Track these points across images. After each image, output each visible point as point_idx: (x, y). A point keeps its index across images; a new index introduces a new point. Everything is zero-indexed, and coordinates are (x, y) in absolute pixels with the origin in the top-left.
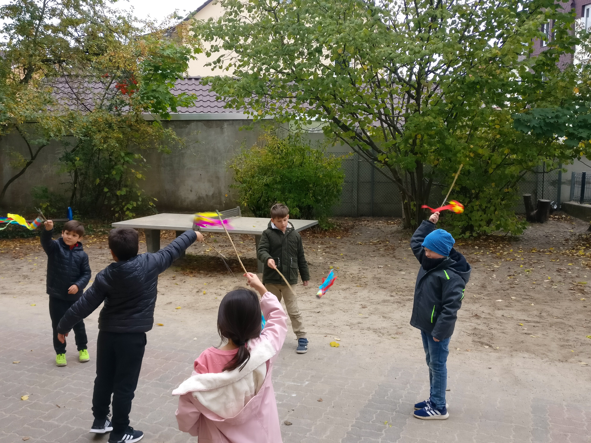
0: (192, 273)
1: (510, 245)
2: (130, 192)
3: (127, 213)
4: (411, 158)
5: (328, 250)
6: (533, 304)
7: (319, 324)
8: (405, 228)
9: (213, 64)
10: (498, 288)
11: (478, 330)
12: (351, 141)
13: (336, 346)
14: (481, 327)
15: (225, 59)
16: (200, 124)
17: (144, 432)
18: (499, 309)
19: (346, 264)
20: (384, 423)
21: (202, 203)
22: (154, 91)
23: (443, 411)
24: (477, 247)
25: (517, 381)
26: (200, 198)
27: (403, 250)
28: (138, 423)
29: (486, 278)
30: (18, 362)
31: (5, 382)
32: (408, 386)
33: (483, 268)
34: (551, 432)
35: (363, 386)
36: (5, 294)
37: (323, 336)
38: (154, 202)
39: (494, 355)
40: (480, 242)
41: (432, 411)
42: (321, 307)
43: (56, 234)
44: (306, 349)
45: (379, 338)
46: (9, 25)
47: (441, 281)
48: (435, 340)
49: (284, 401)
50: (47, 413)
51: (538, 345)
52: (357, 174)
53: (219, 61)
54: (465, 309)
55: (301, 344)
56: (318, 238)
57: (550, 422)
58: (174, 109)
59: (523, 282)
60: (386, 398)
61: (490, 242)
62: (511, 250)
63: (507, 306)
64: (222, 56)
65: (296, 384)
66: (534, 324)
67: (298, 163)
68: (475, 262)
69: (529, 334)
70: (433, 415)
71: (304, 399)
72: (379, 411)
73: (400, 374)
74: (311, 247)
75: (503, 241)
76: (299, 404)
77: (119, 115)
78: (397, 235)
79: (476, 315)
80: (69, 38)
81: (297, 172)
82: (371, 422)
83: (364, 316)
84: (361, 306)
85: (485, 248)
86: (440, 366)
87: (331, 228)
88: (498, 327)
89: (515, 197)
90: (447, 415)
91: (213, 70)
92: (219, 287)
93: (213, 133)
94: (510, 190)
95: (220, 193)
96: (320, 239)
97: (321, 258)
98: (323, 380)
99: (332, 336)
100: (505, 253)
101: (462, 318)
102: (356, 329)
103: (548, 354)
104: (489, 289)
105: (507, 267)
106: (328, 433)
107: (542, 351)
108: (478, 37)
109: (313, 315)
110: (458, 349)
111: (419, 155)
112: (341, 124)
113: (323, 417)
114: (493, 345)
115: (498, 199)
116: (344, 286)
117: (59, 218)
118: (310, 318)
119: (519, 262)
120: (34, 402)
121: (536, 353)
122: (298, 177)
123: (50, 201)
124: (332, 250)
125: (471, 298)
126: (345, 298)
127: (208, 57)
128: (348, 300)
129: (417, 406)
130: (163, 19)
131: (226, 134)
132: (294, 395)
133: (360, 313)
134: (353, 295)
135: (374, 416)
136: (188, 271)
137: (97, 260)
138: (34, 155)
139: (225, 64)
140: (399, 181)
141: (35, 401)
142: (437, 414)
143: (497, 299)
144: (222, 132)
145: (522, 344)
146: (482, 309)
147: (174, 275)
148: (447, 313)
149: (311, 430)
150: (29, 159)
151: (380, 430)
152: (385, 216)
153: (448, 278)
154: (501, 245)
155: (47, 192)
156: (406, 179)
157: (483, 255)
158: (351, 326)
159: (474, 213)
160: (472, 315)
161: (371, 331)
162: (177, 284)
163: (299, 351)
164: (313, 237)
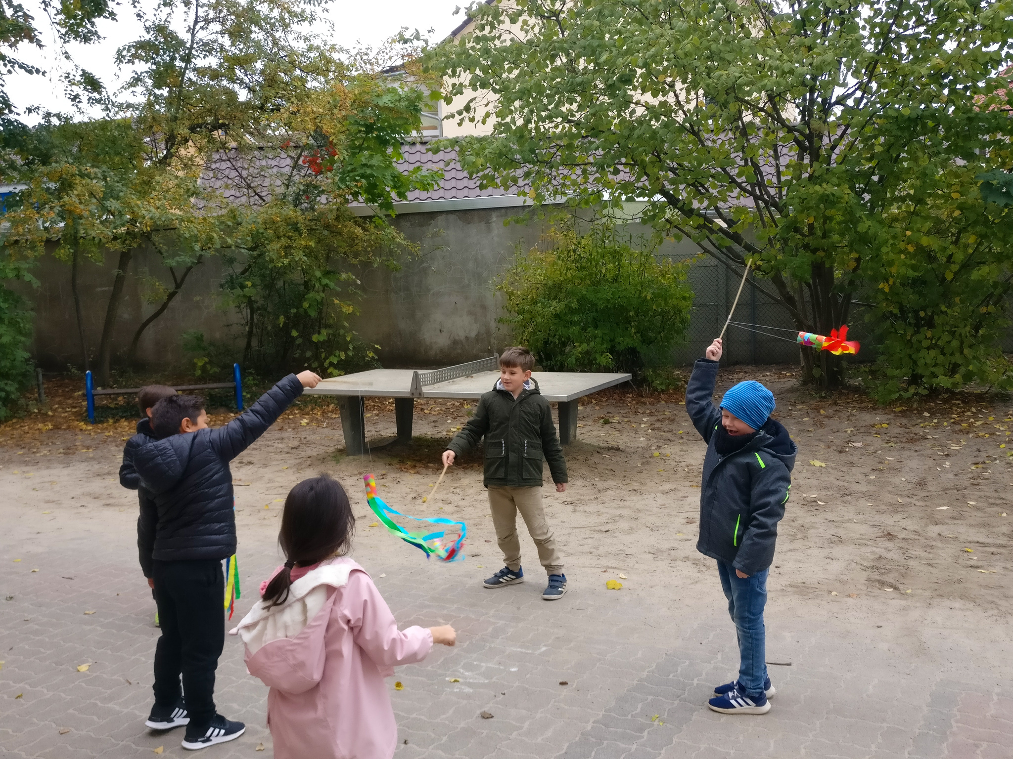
0: (415, 467)
1: (990, 409)
2: (334, 335)
3: (329, 371)
4: (804, 259)
5: (658, 425)
6: (1004, 515)
7: (602, 550)
8: (805, 383)
9: (457, 115)
10: (948, 485)
11: (885, 561)
12: (695, 233)
13: (617, 588)
14: (893, 555)
15: (477, 104)
16: (452, 217)
17: (246, 725)
18: (936, 524)
19: (685, 448)
20: (651, 718)
21: (459, 351)
22: (365, 165)
23: (759, 700)
24: (926, 414)
25: (921, 650)
26: (455, 342)
27: (793, 421)
28: (244, 710)
29: (930, 468)
30: (91, 612)
31: (62, 643)
32: (719, 656)
33: (929, 452)
34: (951, 740)
35: (639, 655)
36: (108, 505)
37: (599, 570)
38: (376, 351)
39: (899, 603)
40: (937, 404)
41: (739, 700)
42: (615, 522)
43: (216, 409)
44: (561, 592)
45: (699, 575)
46: (142, 73)
47: (751, 471)
48: (740, 575)
49: (494, 680)
50: (109, 691)
51: (987, 587)
52: (724, 291)
53: (467, 109)
54: (872, 524)
55: (553, 584)
56: (645, 404)
57: (957, 722)
58: (401, 195)
59: (998, 475)
60: (671, 676)
61: (955, 405)
62: (991, 419)
63: (954, 518)
64: (471, 101)
65: (524, 650)
66: (993, 549)
67: (609, 276)
68: (917, 440)
69: (978, 567)
70: (741, 706)
71: (528, 676)
72: (650, 698)
73: (711, 637)
74: (630, 421)
75: (978, 402)
76: (517, 684)
77: (313, 209)
78: (789, 395)
79: (889, 534)
80: (236, 87)
81: (607, 292)
82: (629, 717)
83: (686, 537)
84: (685, 521)
85: (942, 414)
86: (750, 621)
87: (671, 387)
88: (923, 554)
89: (999, 322)
90: (768, 706)
91: (460, 124)
92: (452, 489)
93: (474, 231)
94: (991, 308)
95: (488, 333)
96: (649, 406)
97: (642, 439)
98: (572, 644)
99: (616, 571)
100: (979, 423)
101: (861, 539)
102: (662, 560)
103: (999, 602)
104: (931, 489)
105: (975, 448)
106: (549, 733)
107: (990, 598)
108: (923, 36)
109: (596, 536)
110: (834, 593)
111: (821, 254)
112: (680, 205)
113: (550, 706)
114: (901, 587)
115: (966, 326)
116: (667, 486)
117: (224, 382)
118: (590, 541)
119: (999, 439)
120: (95, 674)
121: (977, 600)
122: (608, 301)
123: (209, 355)
124: (666, 426)
125: (891, 504)
126: (663, 506)
127: (448, 104)
128: (667, 511)
129: (719, 690)
130: (380, 45)
131: (495, 232)
132: (514, 669)
133: (679, 532)
134: (679, 502)
135: (640, 706)
136: (409, 463)
137: (270, 449)
138: (179, 281)
139: (480, 114)
140: (790, 300)
141: (98, 674)
142: (748, 704)
143: (941, 506)
144: (489, 229)
145: (957, 585)
146: (904, 523)
147: (384, 472)
148: (761, 526)
149: (521, 728)
150: (172, 288)
151: (641, 730)
152: (778, 363)
153: (763, 466)
154: (974, 410)
155: (203, 341)
156: (802, 297)
157: (936, 427)
158: (656, 553)
159: (923, 353)
160: (880, 534)
161: (689, 563)
162: (385, 486)
163: (546, 597)
164: (637, 403)
